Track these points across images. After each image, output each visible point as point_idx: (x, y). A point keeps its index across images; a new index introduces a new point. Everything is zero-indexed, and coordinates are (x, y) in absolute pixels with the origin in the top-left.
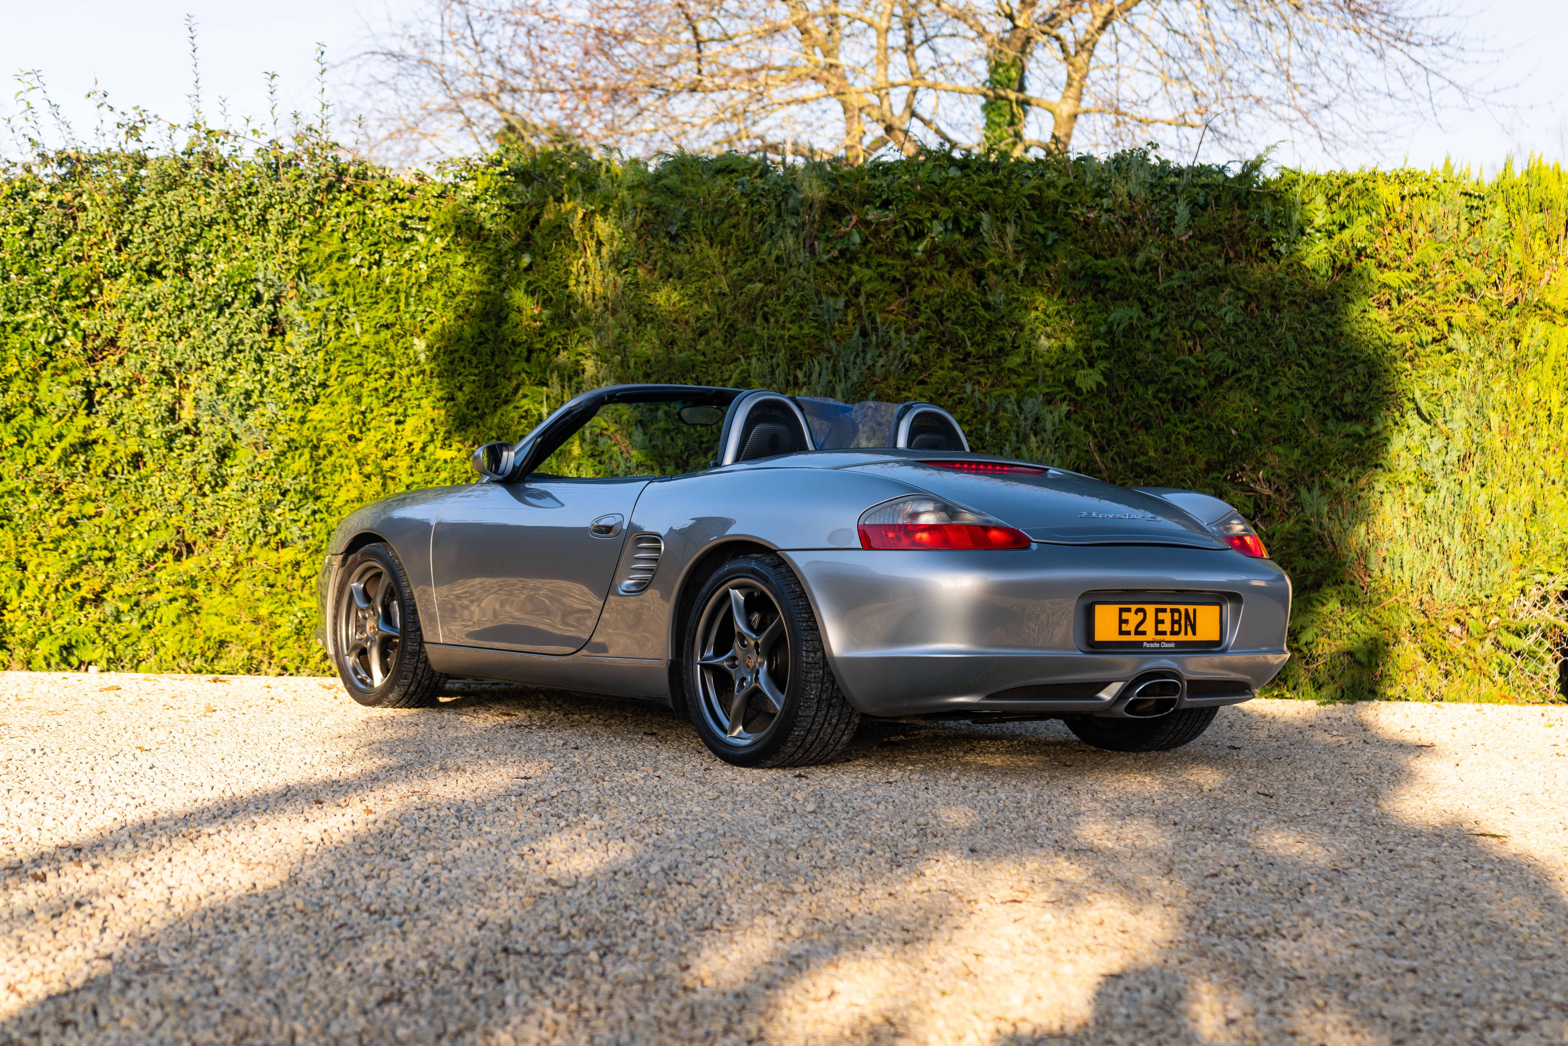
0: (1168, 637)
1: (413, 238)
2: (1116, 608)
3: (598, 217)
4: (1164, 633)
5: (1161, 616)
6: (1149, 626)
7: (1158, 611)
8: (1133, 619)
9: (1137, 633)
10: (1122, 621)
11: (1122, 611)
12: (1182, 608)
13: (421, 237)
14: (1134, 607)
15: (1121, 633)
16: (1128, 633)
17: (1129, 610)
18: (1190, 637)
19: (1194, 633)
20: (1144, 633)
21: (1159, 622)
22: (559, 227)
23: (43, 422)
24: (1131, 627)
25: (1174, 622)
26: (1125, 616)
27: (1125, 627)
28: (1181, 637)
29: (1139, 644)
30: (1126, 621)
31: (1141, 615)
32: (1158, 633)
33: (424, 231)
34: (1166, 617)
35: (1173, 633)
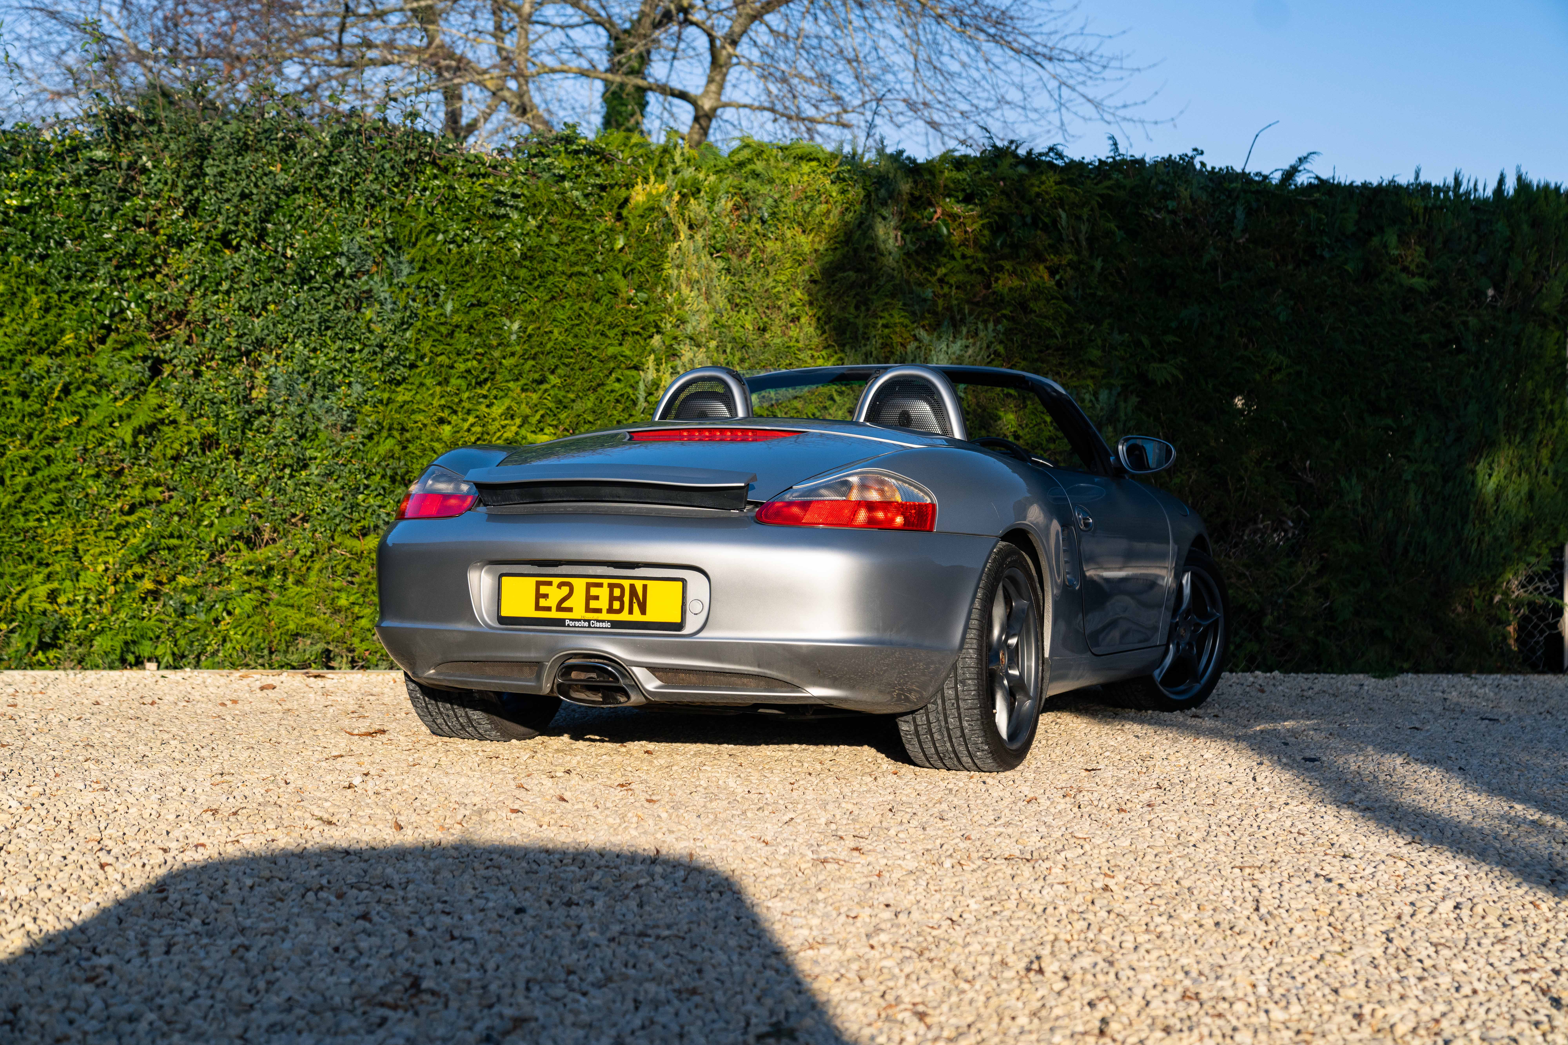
0: (604, 616)
1: (506, 216)
2: (533, 580)
3: (692, 201)
4: (599, 611)
5: (594, 591)
6: (577, 602)
7: (589, 586)
8: (555, 594)
9: (559, 608)
10: (539, 596)
11: (538, 584)
12: (626, 583)
13: (515, 216)
14: (556, 581)
15: (538, 608)
16: (549, 609)
17: (550, 584)
18: (637, 616)
19: (643, 611)
20: (570, 610)
21: (589, 598)
22: (652, 209)
23: (104, 400)
24: (552, 602)
25: (612, 598)
26: (543, 590)
27: (543, 603)
28: (624, 616)
29: (561, 622)
30: (546, 596)
31: (565, 590)
32: (588, 609)
33: (517, 208)
34: (603, 593)
35: (610, 610)
